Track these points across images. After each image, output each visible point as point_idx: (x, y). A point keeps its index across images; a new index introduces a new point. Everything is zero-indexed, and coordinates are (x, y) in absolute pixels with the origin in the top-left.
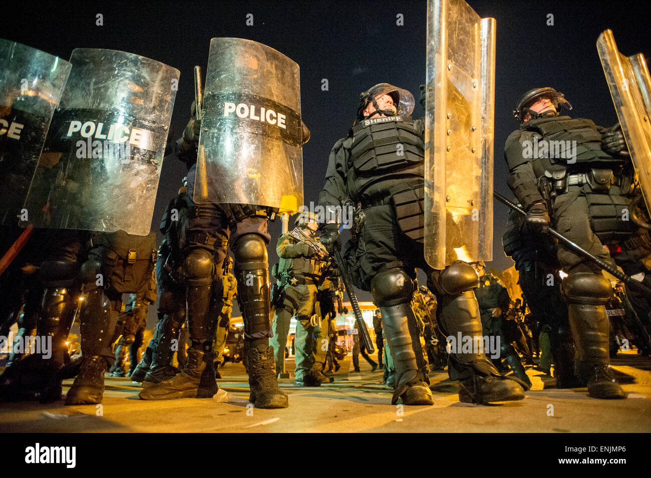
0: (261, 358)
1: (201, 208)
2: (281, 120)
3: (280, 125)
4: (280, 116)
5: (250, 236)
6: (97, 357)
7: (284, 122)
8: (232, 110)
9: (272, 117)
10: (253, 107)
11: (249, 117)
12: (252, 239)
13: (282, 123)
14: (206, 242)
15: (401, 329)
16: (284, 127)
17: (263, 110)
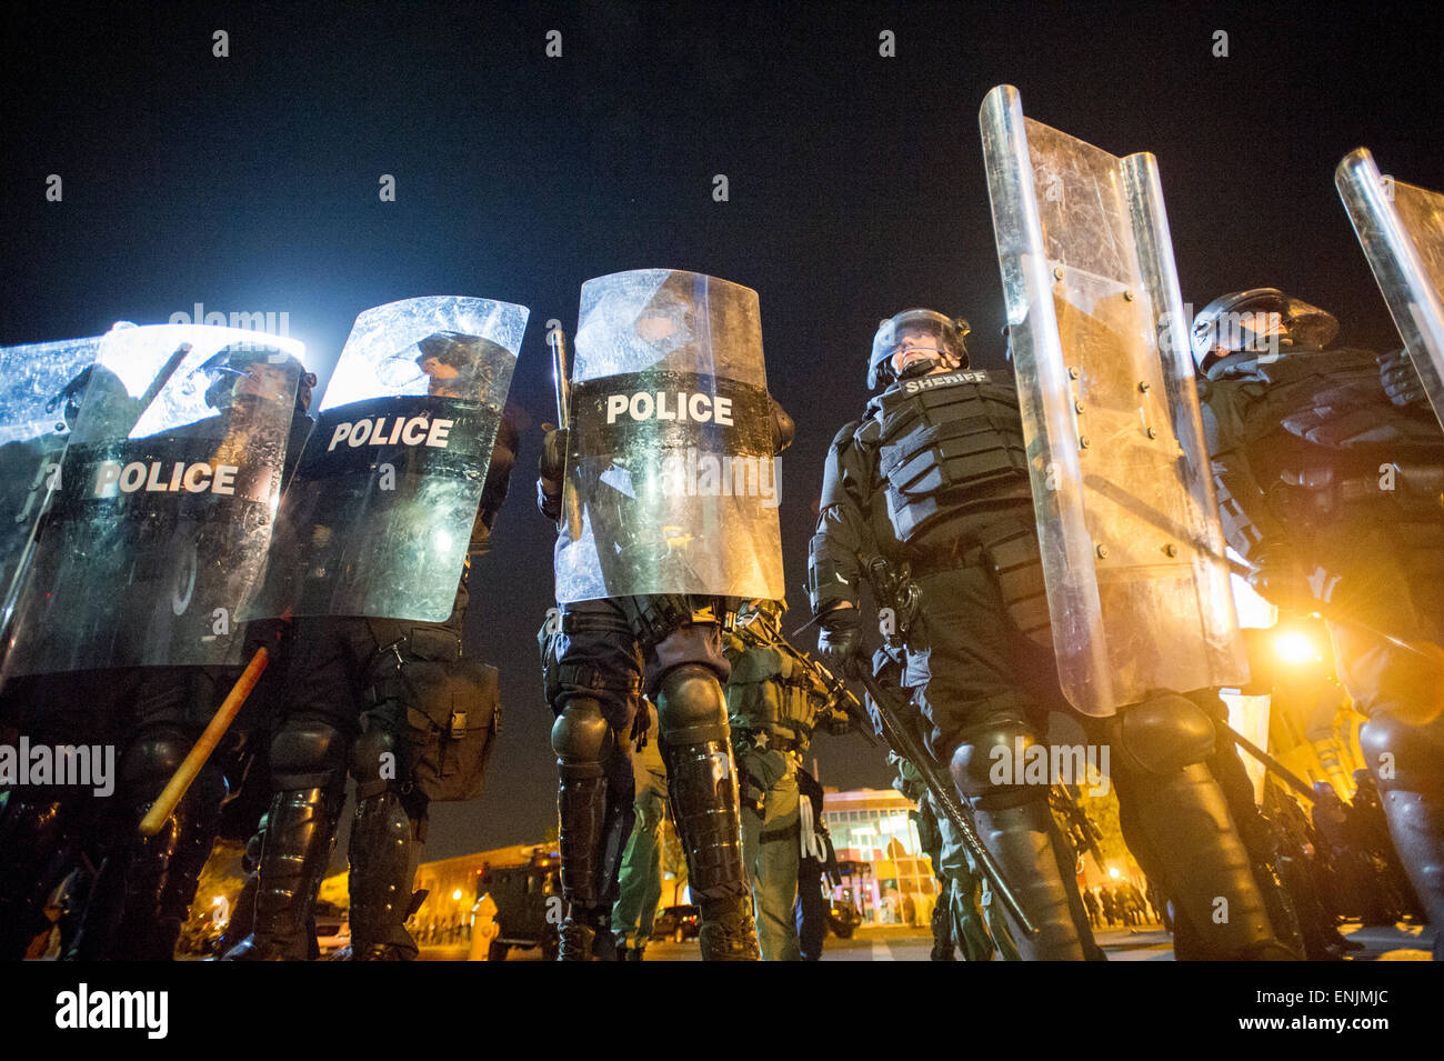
0: (730, 946)
1: (582, 614)
2: (721, 411)
3: (719, 420)
4: (719, 401)
5: (687, 670)
6: (381, 947)
7: (728, 412)
8: (621, 410)
9: (701, 408)
10: (661, 396)
11: (654, 416)
12: (691, 676)
13: (724, 416)
14: (595, 684)
15: (1038, 867)
16: (730, 422)
17: (682, 397)
